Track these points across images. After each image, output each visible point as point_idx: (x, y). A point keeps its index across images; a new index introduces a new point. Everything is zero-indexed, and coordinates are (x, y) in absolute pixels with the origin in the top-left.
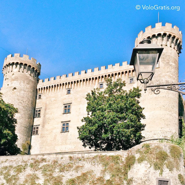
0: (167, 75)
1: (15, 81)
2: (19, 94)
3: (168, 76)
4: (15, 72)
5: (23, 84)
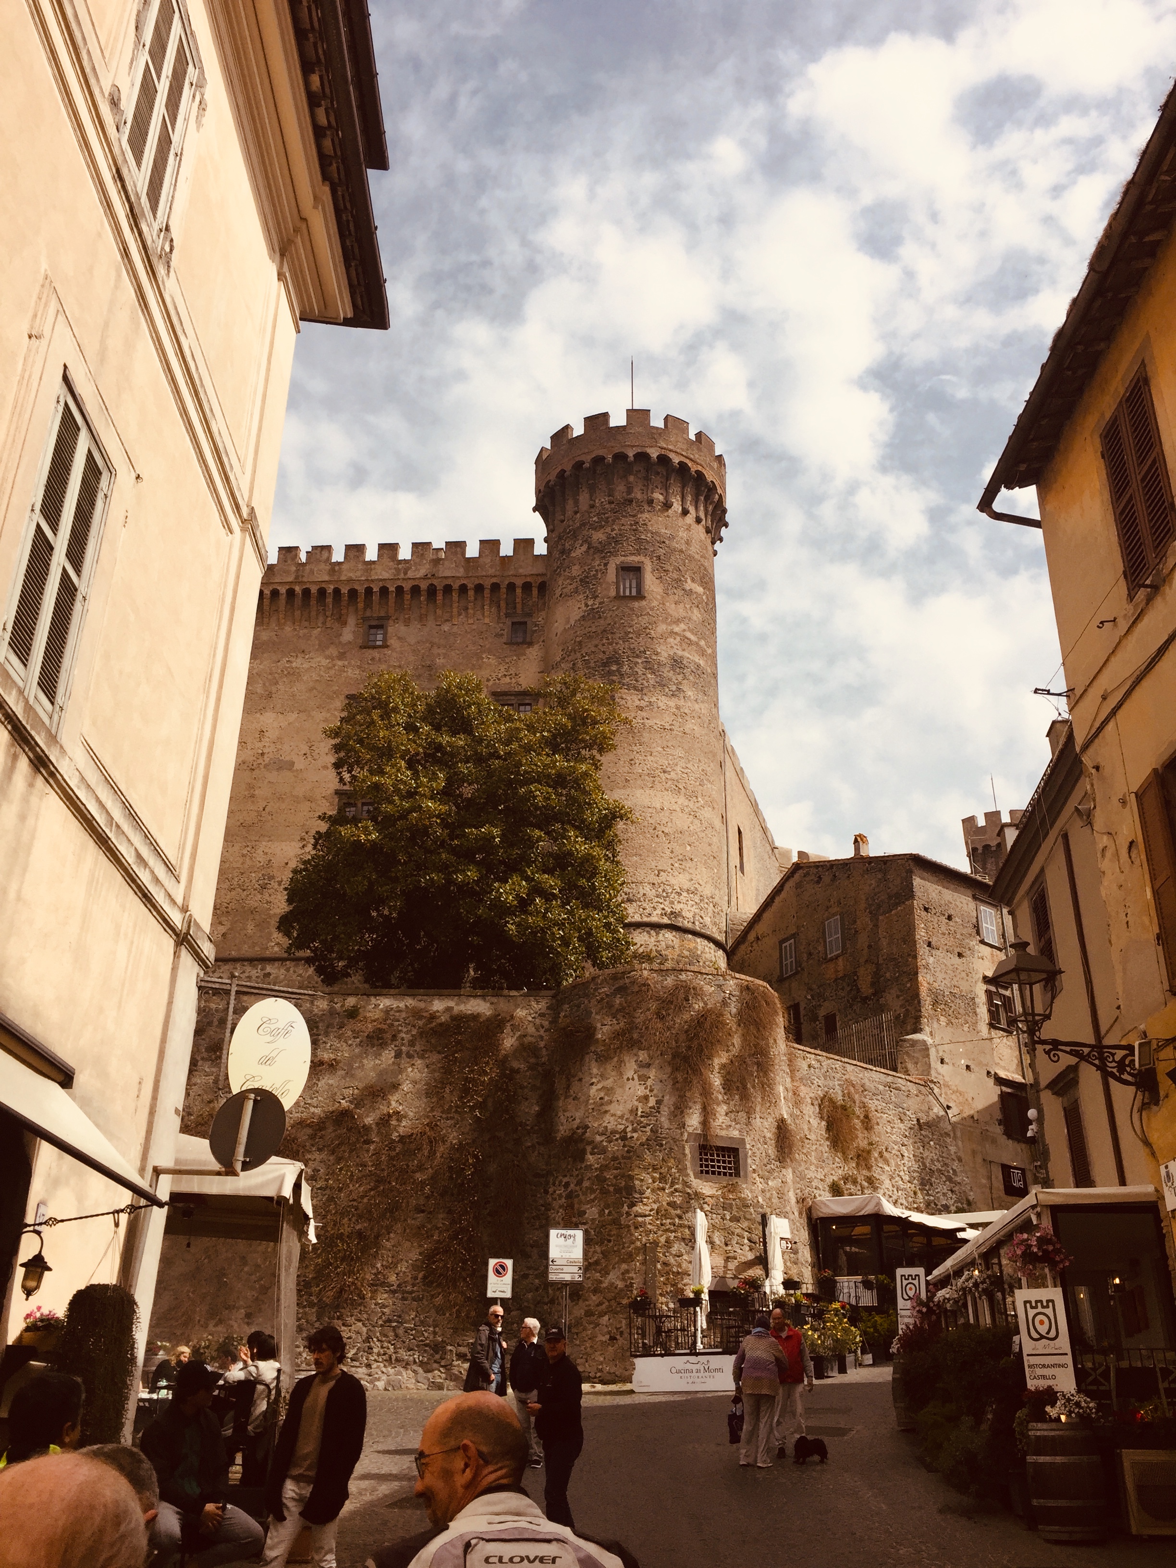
0: (676, 633)
3: (678, 638)
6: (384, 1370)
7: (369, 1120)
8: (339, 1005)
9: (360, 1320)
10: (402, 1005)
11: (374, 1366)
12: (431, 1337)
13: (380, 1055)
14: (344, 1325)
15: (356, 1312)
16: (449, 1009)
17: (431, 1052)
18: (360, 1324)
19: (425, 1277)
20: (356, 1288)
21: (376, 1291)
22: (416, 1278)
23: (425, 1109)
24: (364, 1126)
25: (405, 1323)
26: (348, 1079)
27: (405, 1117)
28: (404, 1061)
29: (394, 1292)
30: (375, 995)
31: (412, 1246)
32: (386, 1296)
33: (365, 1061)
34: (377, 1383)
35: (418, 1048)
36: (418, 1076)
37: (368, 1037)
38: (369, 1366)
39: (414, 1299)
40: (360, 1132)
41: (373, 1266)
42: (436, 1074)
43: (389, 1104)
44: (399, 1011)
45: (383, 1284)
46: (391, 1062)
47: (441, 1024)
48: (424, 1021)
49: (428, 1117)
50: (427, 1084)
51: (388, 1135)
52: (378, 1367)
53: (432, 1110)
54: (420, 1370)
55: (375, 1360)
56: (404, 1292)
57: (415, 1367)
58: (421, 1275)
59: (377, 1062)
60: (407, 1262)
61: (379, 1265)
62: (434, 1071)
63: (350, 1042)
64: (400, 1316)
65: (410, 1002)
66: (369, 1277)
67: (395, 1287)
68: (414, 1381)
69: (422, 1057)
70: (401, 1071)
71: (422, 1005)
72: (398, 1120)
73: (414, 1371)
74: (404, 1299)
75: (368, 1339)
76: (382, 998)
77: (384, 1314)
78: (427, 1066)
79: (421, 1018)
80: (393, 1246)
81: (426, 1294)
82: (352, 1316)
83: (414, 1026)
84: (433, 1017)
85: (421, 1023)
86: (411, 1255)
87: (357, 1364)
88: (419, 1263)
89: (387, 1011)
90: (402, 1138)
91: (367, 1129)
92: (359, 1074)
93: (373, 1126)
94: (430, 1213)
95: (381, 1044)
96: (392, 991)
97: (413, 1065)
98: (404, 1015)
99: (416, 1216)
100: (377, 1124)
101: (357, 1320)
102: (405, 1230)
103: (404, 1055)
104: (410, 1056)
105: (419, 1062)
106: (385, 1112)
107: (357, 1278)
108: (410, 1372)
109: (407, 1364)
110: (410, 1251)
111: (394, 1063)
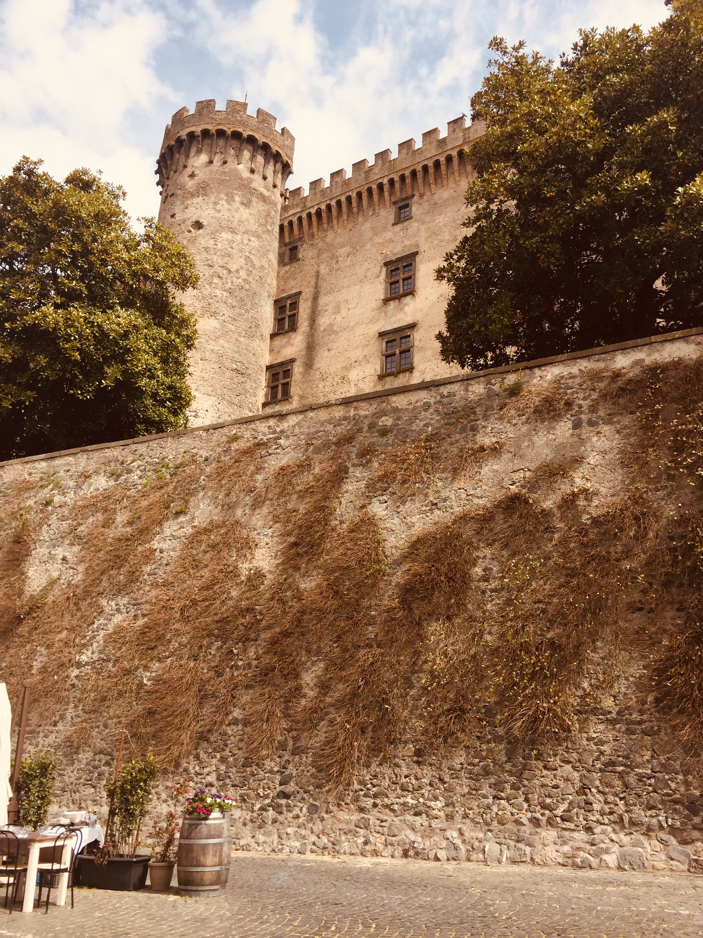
1: (195, 200)
2: (212, 242)
4: (196, 167)
5: (226, 206)
6: (614, 837)
7: (548, 504)
8: (498, 385)
9: (568, 762)
10: (575, 370)
11: (598, 829)
12: (682, 789)
13: (554, 428)
14: (545, 767)
15: (560, 750)
16: (637, 363)
17: (621, 414)
18: (569, 767)
19: (657, 700)
20: (555, 715)
21: (586, 720)
22: (644, 702)
23: (623, 481)
24: (543, 510)
25: (638, 767)
26: (516, 462)
27: (597, 494)
28: (586, 431)
29: (613, 722)
30: (539, 366)
31: (632, 658)
32: (601, 727)
33: (535, 438)
34: (605, 857)
35: (601, 413)
36: (607, 445)
37: (535, 412)
38: (589, 829)
39: (645, 733)
40: (537, 518)
41: (578, 686)
42: (632, 440)
43: (572, 483)
44: (572, 377)
45: (594, 711)
46: (568, 435)
47: (630, 381)
48: (606, 382)
49: (628, 490)
50: (621, 452)
51: (577, 517)
52: (603, 832)
53: (633, 481)
54: (673, 841)
55: (598, 822)
56: (629, 722)
57: (662, 835)
58: (650, 698)
59: (551, 437)
60: (627, 679)
61: (586, 685)
62: (629, 435)
63: (514, 421)
64: (627, 757)
65: (585, 365)
66: (575, 701)
67: (614, 715)
68: (664, 857)
69: (609, 422)
70: (582, 441)
71: (601, 365)
72: (586, 499)
73: (661, 841)
74: (630, 732)
75: (583, 790)
76: (548, 368)
77: (602, 753)
78: (618, 432)
79: (601, 379)
80: (603, 658)
81: (663, 725)
82: (555, 755)
83: (594, 390)
84: (617, 375)
85: (602, 385)
86: (632, 670)
87: (572, 826)
88: (646, 681)
89: (558, 381)
90: (596, 521)
91: (546, 514)
92: (530, 453)
93: (555, 510)
94: (651, 611)
95: (553, 418)
96: (560, 357)
97: (599, 433)
98: (578, 380)
99: (629, 617)
100: (560, 507)
101: (563, 761)
102: (617, 636)
103: (584, 424)
104: (591, 423)
105: (606, 429)
106: (568, 492)
107: (555, 703)
108: (655, 842)
109: (649, 829)
110: (628, 663)
111: (572, 435)
